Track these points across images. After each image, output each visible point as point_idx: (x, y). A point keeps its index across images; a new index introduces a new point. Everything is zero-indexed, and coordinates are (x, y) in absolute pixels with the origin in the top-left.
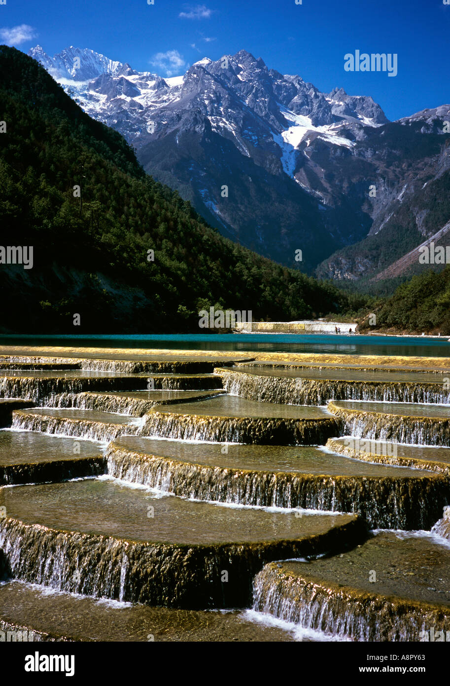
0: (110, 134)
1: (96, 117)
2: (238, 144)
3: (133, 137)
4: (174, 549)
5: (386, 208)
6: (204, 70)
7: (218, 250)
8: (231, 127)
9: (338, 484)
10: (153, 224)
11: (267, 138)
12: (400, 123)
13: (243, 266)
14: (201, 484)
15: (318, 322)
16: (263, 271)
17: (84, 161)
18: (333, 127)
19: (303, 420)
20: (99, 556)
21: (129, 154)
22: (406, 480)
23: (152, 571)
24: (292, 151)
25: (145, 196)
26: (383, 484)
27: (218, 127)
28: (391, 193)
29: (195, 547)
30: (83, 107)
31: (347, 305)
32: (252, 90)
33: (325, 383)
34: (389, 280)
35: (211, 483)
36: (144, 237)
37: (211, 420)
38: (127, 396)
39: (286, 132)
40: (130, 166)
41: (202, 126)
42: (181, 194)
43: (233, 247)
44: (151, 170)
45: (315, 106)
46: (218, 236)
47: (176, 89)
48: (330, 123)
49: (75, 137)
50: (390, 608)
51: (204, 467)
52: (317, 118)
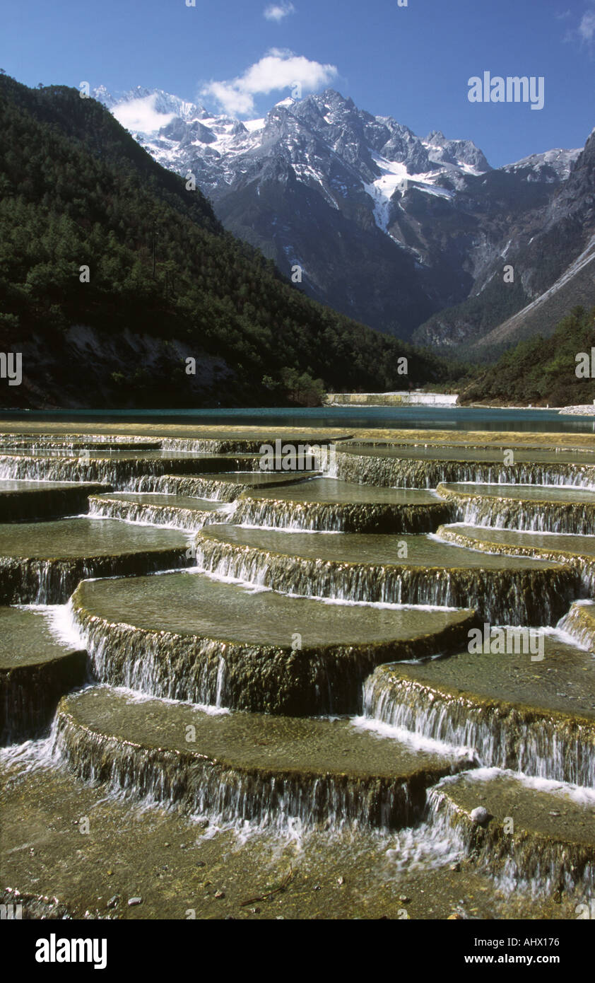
1: (168, 166)
2: (326, 195)
3: (210, 190)
5: (489, 266)
6: (287, 111)
7: (305, 314)
8: (317, 176)
9: (453, 577)
10: (234, 285)
11: (357, 188)
12: (503, 170)
13: (333, 331)
16: (355, 336)
17: (157, 217)
18: (430, 175)
19: (411, 506)
20: (192, 659)
22: (528, 572)
23: (252, 676)
24: (385, 203)
25: (224, 254)
26: (503, 577)
27: (303, 176)
28: (494, 249)
30: (153, 156)
31: (446, 374)
32: (340, 134)
33: (434, 463)
34: (492, 346)
35: (312, 576)
36: (223, 300)
39: (377, 181)
40: (207, 221)
41: (286, 176)
42: (263, 251)
43: (322, 310)
44: (230, 224)
45: (411, 151)
47: (256, 134)
48: (427, 171)
49: (146, 189)
50: (516, 716)
51: (305, 559)
52: (412, 165)
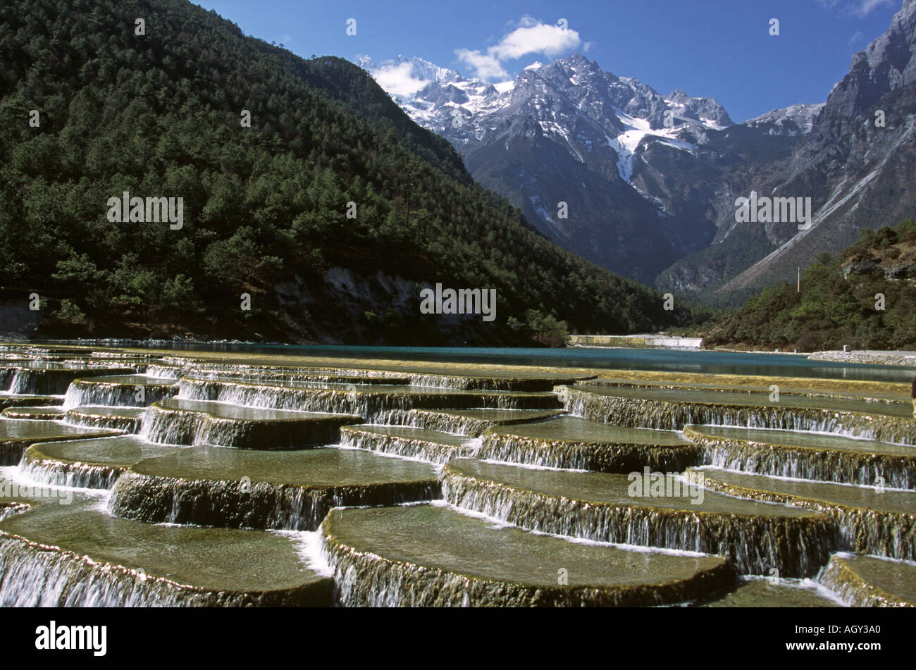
0: (438, 142)
1: (423, 125)
2: (571, 149)
3: (461, 145)
4: (520, 589)
5: (732, 215)
6: (535, 74)
7: (550, 259)
8: (563, 132)
9: (702, 521)
10: (482, 232)
11: (601, 142)
12: (746, 124)
13: (577, 276)
14: (545, 516)
15: (658, 336)
16: (599, 281)
17: (412, 169)
18: (672, 130)
19: (658, 447)
21: (458, 162)
22: (782, 520)
24: (629, 156)
25: (474, 204)
26: (755, 523)
27: (550, 132)
29: (543, 588)
30: (410, 115)
31: (690, 318)
32: (585, 94)
33: (680, 404)
34: (736, 291)
36: (472, 245)
37: (554, 444)
38: (461, 415)
39: (621, 136)
40: (458, 173)
41: (533, 132)
42: (510, 201)
43: (566, 255)
44: (476, 177)
45: (653, 108)
46: (550, 245)
47: (506, 94)
49: (403, 145)
52: (655, 121)
